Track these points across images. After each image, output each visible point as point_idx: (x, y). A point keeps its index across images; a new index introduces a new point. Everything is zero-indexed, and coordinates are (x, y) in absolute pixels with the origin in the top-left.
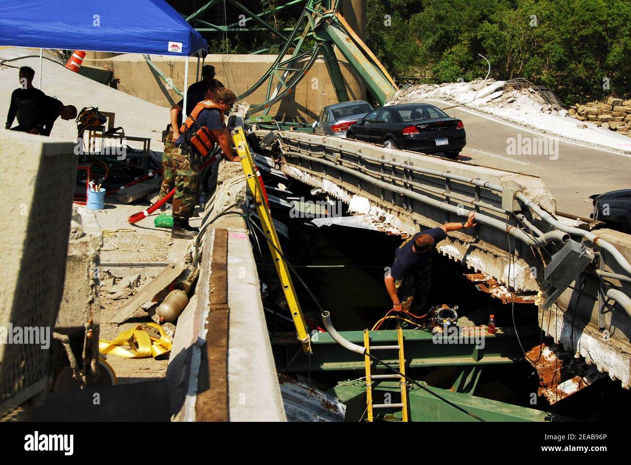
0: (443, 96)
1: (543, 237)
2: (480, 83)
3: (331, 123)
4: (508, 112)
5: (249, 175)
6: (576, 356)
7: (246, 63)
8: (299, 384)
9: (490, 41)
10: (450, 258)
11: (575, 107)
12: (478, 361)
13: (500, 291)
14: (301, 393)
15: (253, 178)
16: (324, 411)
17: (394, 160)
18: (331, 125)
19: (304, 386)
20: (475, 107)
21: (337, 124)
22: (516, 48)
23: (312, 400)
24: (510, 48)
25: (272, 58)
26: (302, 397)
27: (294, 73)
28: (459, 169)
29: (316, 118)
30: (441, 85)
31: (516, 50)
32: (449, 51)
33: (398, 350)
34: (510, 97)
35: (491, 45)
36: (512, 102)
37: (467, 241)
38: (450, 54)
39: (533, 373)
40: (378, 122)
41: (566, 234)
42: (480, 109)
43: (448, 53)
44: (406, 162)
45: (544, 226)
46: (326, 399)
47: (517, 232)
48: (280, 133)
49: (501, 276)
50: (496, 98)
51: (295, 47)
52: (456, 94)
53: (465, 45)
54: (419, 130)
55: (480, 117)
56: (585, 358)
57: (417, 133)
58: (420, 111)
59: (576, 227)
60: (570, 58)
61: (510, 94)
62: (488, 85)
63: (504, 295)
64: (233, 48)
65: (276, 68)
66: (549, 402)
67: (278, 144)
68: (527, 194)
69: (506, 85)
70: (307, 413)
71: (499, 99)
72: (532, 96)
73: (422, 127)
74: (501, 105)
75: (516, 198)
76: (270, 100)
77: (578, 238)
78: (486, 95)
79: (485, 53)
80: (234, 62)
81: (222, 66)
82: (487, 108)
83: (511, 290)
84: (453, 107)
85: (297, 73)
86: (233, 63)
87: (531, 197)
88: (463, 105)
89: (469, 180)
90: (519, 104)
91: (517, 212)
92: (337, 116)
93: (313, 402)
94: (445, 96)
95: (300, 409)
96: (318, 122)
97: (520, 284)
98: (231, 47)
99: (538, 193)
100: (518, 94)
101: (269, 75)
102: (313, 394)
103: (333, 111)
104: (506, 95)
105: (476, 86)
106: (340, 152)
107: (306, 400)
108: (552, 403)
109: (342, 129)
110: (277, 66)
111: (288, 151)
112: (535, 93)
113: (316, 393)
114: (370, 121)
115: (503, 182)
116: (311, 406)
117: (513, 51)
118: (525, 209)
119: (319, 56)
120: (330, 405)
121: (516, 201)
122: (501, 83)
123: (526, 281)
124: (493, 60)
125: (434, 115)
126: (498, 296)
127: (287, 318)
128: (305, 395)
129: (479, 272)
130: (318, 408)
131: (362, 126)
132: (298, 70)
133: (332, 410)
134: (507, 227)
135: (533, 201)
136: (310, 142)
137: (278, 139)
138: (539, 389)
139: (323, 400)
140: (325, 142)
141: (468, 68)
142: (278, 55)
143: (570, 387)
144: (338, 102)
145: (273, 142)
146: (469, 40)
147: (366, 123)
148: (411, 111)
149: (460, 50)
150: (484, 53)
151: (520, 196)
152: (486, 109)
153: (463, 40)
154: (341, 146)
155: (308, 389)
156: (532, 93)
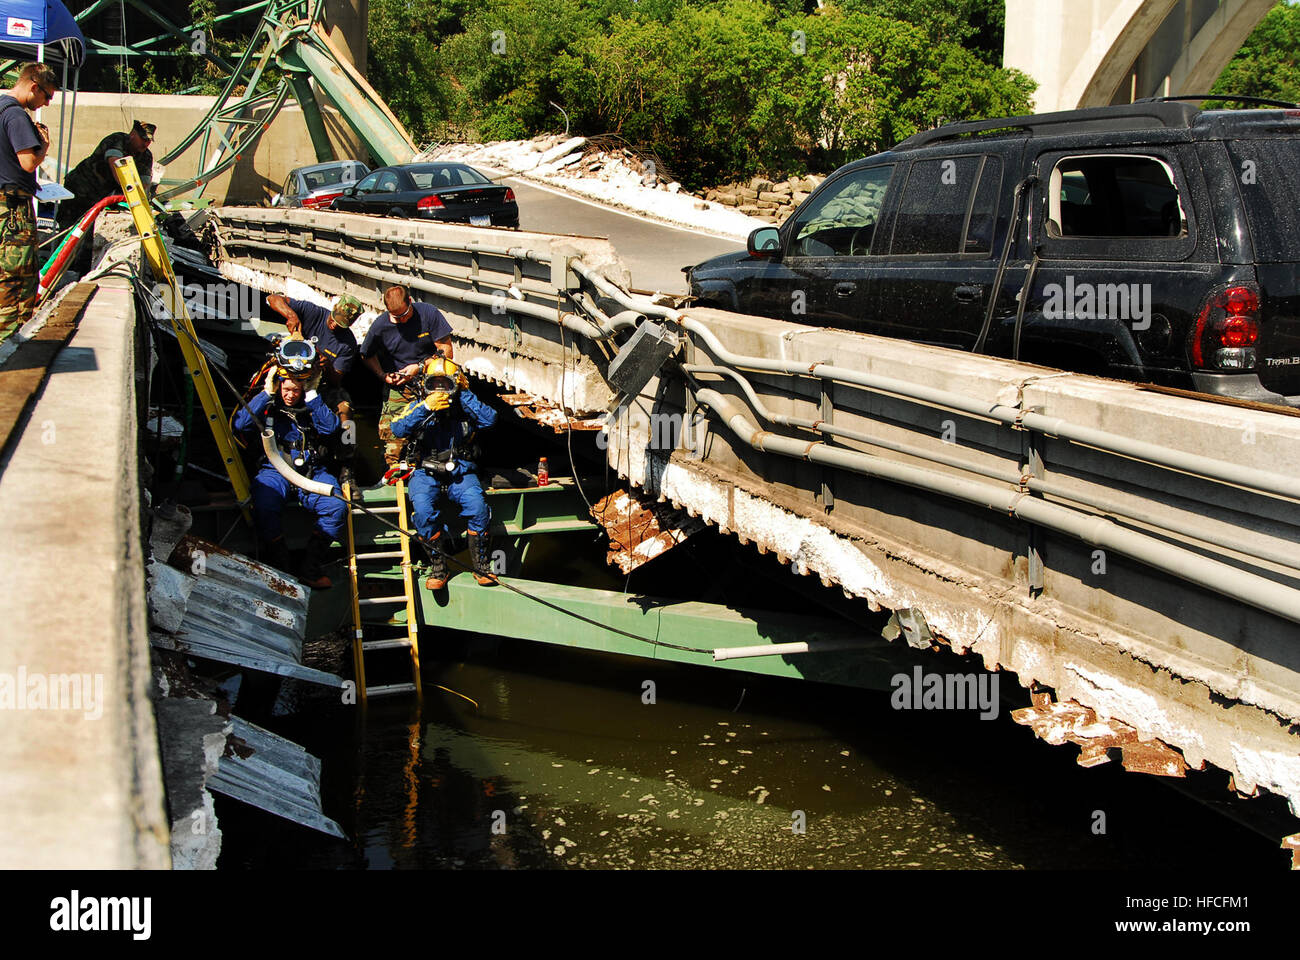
0: (489, 160)
1: (608, 323)
2: (546, 141)
3: (302, 196)
4: (591, 186)
5: (147, 235)
6: (660, 500)
7: (161, 109)
8: (234, 555)
9: (569, 84)
10: (481, 377)
11: (702, 193)
12: (523, 528)
13: (552, 417)
14: (236, 569)
15: (153, 240)
16: (275, 595)
17: (395, 233)
18: (302, 198)
19: (241, 559)
20: (538, 177)
21: (312, 196)
22: (611, 97)
23: (255, 579)
24: (602, 96)
25: (206, 102)
26: (238, 575)
27: (246, 126)
28: (492, 236)
29: (279, 190)
30: (488, 144)
31: (610, 100)
32: (505, 98)
33: (397, 515)
34: (594, 162)
35: (571, 91)
36: (597, 169)
37: (504, 346)
38: (506, 103)
39: (601, 534)
40: (378, 191)
41: (640, 315)
42: (547, 180)
43: (503, 101)
44: (412, 235)
45: (611, 307)
46: (277, 578)
47: (574, 321)
48: (216, 211)
49: (553, 394)
50: (573, 163)
51: (246, 84)
52: (509, 158)
53: (530, 89)
54: (444, 202)
55: (548, 193)
56: (671, 500)
57: (441, 207)
58: (446, 173)
59: (654, 304)
60: (694, 116)
61: (594, 157)
62: (559, 143)
63: (557, 421)
64: (139, 84)
65: (215, 118)
66: (622, 571)
67: (212, 228)
68: (587, 263)
69: (587, 144)
70: (247, 597)
71: (577, 165)
72: (627, 161)
73: (449, 197)
74: (579, 174)
75: (570, 268)
76: (205, 172)
77: (657, 319)
78: (557, 159)
79: (562, 103)
80: (142, 106)
81: (120, 113)
82: (558, 178)
83: (569, 412)
84: (504, 177)
85: (251, 126)
86: (139, 108)
87: (594, 268)
88: (521, 173)
89: (504, 250)
90: (607, 173)
91: (574, 291)
92: (312, 185)
93: (257, 582)
94: (493, 160)
95: (236, 593)
96: (281, 195)
97: (580, 402)
98: (136, 83)
99: (603, 261)
100: (606, 157)
101: (202, 131)
102: (256, 570)
103: (305, 176)
104: (587, 160)
105: (541, 146)
106: (312, 230)
107: (244, 578)
108: (626, 571)
109: (321, 206)
110: (217, 115)
111: (230, 238)
112: (631, 157)
113: (261, 570)
114: (368, 192)
115: (553, 249)
116: (253, 589)
117: (606, 102)
118: (586, 286)
119: (287, 102)
120: (285, 586)
121: (572, 273)
122: (579, 141)
123: (588, 396)
124: (575, 115)
125: (467, 180)
126: (549, 423)
127: (220, 476)
128: (243, 572)
129: (523, 392)
130: (264, 590)
131: (352, 200)
132: (252, 124)
133: (287, 594)
134: (559, 316)
135: (596, 272)
136: (264, 220)
137: (213, 222)
138: (609, 553)
139: (273, 579)
140: (288, 218)
141: (536, 126)
142: (218, 98)
143: (653, 548)
144: (316, 162)
145: (204, 226)
146: (538, 82)
147: (359, 193)
148: (432, 175)
149: (521, 97)
150: (561, 101)
151: (576, 264)
152: (555, 180)
153: (529, 82)
154: (313, 221)
155: (248, 564)
156: (628, 156)
